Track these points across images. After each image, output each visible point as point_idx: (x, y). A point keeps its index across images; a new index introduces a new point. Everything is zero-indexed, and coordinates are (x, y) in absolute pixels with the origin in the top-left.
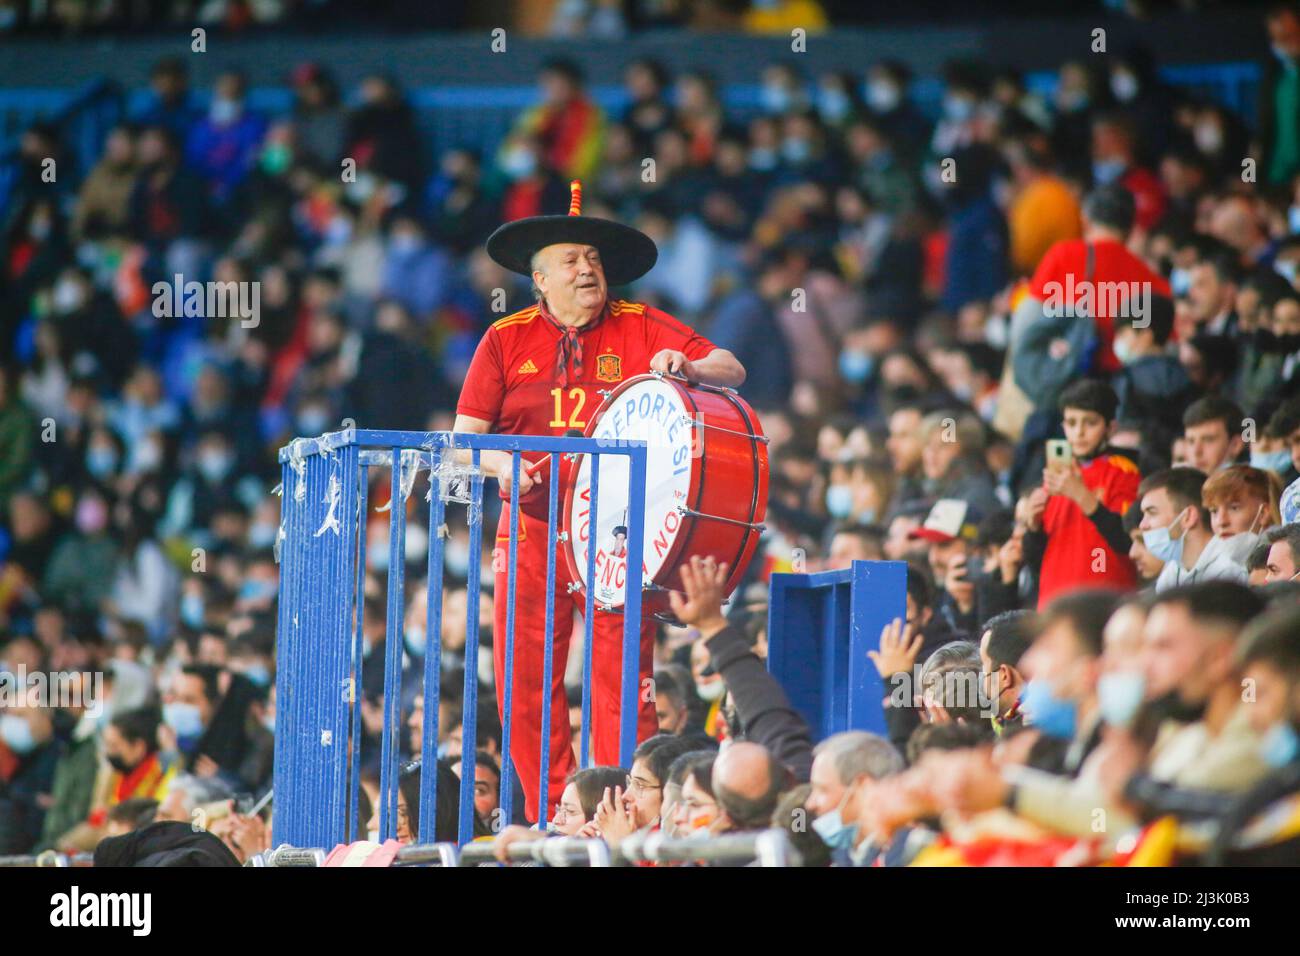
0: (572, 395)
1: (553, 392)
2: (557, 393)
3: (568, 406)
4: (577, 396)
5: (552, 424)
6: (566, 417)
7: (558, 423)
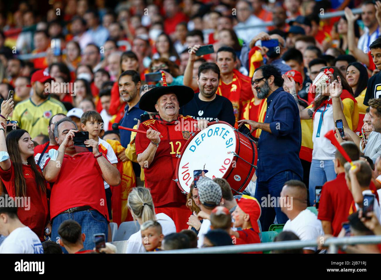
0: (177, 143)
1: (170, 143)
2: (171, 143)
3: (176, 147)
4: (178, 144)
5: (171, 153)
6: (175, 151)
7: (173, 153)
